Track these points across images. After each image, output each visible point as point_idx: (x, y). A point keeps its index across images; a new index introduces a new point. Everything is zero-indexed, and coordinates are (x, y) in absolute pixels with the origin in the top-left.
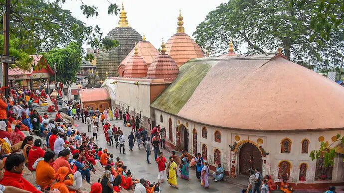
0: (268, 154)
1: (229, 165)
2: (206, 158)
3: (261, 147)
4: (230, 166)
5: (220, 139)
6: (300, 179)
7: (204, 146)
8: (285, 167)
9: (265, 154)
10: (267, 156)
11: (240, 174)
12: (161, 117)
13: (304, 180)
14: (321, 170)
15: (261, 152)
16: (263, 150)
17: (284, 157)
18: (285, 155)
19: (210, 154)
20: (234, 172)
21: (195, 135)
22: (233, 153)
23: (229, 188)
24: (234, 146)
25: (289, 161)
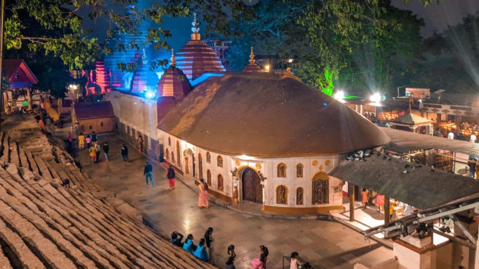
0: (266, 178)
1: (231, 190)
2: (210, 184)
3: (259, 172)
4: (233, 191)
5: (222, 163)
6: (297, 204)
7: (208, 171)
8: (282, 191)
9: (263, 179)
10: (265, 180)
11: (243, 199)
12: (169, 139)
13: (301, 203)
14: (318, 193)
15: (260, 177)
16: (261, 175)
17: (280, 181)
18: (281, 179)
19: (214, 179)
20: (237, 197)
21: (200, 160)
22: (235, 178)
23: (230, 215)
24: (235, 171)
25: (286, 185)
